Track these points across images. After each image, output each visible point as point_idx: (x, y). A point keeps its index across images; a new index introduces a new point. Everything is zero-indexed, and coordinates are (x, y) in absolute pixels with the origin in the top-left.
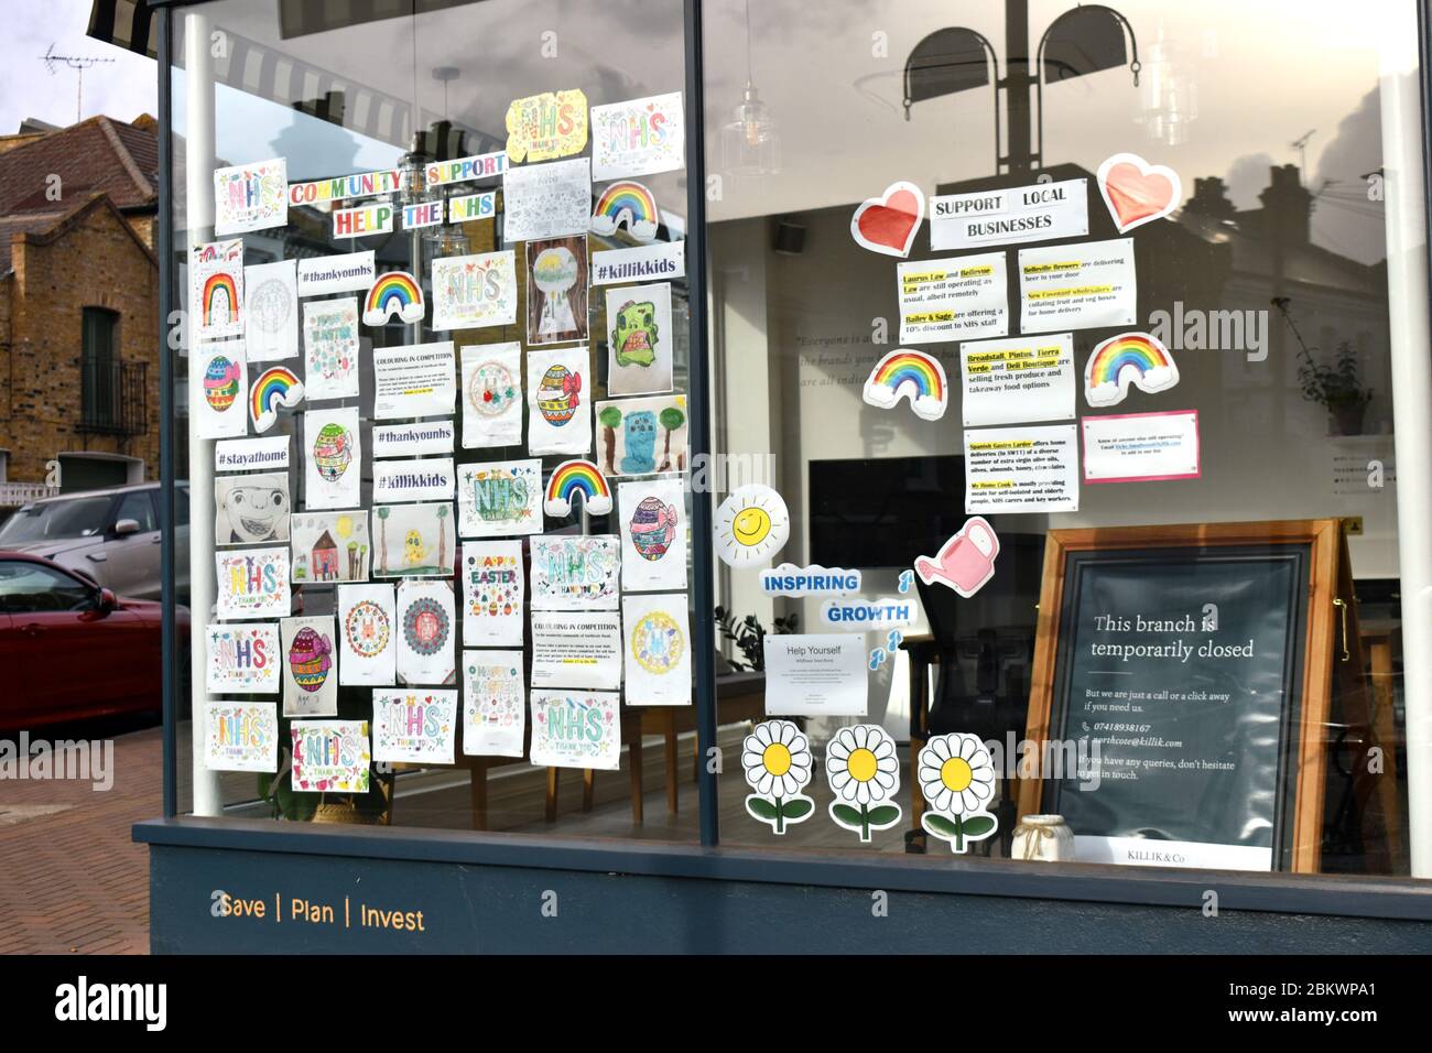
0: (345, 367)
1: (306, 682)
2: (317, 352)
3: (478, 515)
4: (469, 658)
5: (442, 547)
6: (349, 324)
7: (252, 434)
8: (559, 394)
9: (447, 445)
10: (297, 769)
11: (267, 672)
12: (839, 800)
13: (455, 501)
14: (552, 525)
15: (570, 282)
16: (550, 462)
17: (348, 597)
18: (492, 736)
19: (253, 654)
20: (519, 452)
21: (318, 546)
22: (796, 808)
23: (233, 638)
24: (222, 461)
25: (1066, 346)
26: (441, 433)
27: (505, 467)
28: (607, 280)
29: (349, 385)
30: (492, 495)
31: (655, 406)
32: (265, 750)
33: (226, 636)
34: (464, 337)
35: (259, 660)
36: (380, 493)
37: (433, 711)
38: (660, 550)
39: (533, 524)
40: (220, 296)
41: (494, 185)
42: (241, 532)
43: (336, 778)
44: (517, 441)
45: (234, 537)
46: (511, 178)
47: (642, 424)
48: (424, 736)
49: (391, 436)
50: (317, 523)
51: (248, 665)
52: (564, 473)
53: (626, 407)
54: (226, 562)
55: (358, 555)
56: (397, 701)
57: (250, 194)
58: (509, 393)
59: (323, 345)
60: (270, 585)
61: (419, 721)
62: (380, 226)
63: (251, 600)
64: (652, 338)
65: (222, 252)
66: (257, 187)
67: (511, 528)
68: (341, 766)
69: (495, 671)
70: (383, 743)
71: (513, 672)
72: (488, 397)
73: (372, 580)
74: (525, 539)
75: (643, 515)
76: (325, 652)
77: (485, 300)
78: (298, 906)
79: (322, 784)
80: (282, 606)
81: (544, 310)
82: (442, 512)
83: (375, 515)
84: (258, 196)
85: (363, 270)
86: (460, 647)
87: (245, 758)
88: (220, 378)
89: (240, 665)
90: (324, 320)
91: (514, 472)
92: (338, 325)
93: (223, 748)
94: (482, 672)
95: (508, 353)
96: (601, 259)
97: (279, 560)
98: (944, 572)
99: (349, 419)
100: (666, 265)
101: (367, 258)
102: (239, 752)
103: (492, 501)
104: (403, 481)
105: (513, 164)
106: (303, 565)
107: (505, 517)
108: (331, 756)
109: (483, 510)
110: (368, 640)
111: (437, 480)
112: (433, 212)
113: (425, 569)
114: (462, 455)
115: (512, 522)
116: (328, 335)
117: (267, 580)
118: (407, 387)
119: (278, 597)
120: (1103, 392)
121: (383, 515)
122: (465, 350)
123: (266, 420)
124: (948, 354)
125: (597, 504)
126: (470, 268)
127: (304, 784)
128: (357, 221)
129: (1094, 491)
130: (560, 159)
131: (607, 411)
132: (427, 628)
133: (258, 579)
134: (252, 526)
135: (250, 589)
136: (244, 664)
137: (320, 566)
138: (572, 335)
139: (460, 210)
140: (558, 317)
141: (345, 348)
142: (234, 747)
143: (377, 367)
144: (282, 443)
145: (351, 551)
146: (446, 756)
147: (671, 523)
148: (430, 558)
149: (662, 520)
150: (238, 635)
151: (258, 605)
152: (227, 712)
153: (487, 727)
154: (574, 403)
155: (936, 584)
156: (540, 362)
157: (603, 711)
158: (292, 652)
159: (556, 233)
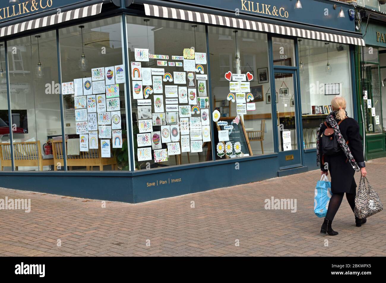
0: (160, 88)
1: (155, 143)
2: (155, 85)
3: (181, 114)
4: (182, 137)
5: (177, 119)
6: (160, 81)
7: (144, 98)
8: (192, 95)
9: (177, 102)
10: (155, 158)
11: (149, 142)
12: (227, 152)
13: (179, 112)
14: (193, 116)
15: (193, 79)
16: (192, 106)
17: (162, 128)
18: (186, 149)
19: (146, 139)
20: (187, 104)
21: (157, 119)
22: (223, 154)
23: (142, 136)
24: (139, 103)
25: (244, 94)
26: (176, 100)
27: (185, 106)
28: (198, 79)
29: (161, 91)
30: (183, 111)
31: (204, 98)
32: (149, 156)
33: (141, 136)
34: (179, 85)
35: (147, 140)
36: (167, 110)
37: (176, 146)
38: (206, 119)
39: (190, 115)
40: (136, 72)
41: (182, 61)
42: (143, 117)
43: (162, 159)
44: (187, 102)
45: (142, 117)
46: (185, 61)
47: (203, 101)
48: (175, 150)
49: (168, 101)
50: (156, 115)
51: (145, 141)
52: (194, 108)
53: (201, 98)
54: (140, 122)
55: (164, 121)
56: (171, 145)
57: (141, 54)
58: (186, 95)
59: (156, 84)
60: (148, 126)
61: (174, 148)
62: (165, 65)
63: (145, 129)
64: (204, 88)
65: (136, 64)
66: (142, 53)
67: (187, 116)
68: (162, 157)
69: (185, 138)
70: (169, 152)
71: (188, 138)
72: (183, 95)
73: (166, 125)
74: (189, 118)
75: (204, 114)
76: (159, 138)
77: (181, 80)
78: (161, 182)
79: (160, 161)
80: (151, 130)
81: (190, 82)
82: (177, 113)
83: (166, 114)
84: (142, 55)
85: (162, 72)
86: (180, 135)
87: (145, 158)
88: (137, 88)
89: (143, 141)
90: (156, 79)
91: (186, 107)
92: (158, 81)
93: (141, 157)
94: (184, 139)
95: (185, 88)
96: (197, 76)
97: (150, 122)
98: (235, 122)
99: (161, 97)
100: (205, 78)
101: (163, 70)
102: (144, 157)
103: (183, 112)
104: (171, 108)
105: (185, 59)
106: (154, 123)
107: (185, 114)
108: (161, 156)
109: (182, 113)
110: (166, 135)
111: (176, 108)
112: (173, 64)
113: (174, 123)
114: (179, 104)
115: (187, 115)
116: (156, 82)
117: (147, 125)
118: (170, 92)
119: (150, 128)
120: (248, 100)
121: (168, 114)
122: (179, 87)
123: (147, 96)
124: (235, 94)
125: (198, 112)
126: (179, 74)
127: (157, 161)
128: (161, 63)
129: (247, 111)
130: (191, 59)
131: (199, 98)
132: (175, 133)
133: (146, 125)
134: (144, 115)
135: (145, 127)
136: (144, 141)
137: (157, 123)
138: (194, 87)
139: (178, 64)
140: (192, 84)
141: (160, 85)
142: (143, 156)
143: (165, 89)
144: (150, 101)
145: (162, 120)
146: (179, 153)
147: (207, 115)
148: (175, 121)
149: (206, 115)
150: (143, 135)
151: (146, 130)
152: (141, 150)
153: (185, 148)
154: (194, 97)
155: (235, 123)
156: (190, 90)
157: (200, 143)
158: (153, 138)
159: (191, 71)
